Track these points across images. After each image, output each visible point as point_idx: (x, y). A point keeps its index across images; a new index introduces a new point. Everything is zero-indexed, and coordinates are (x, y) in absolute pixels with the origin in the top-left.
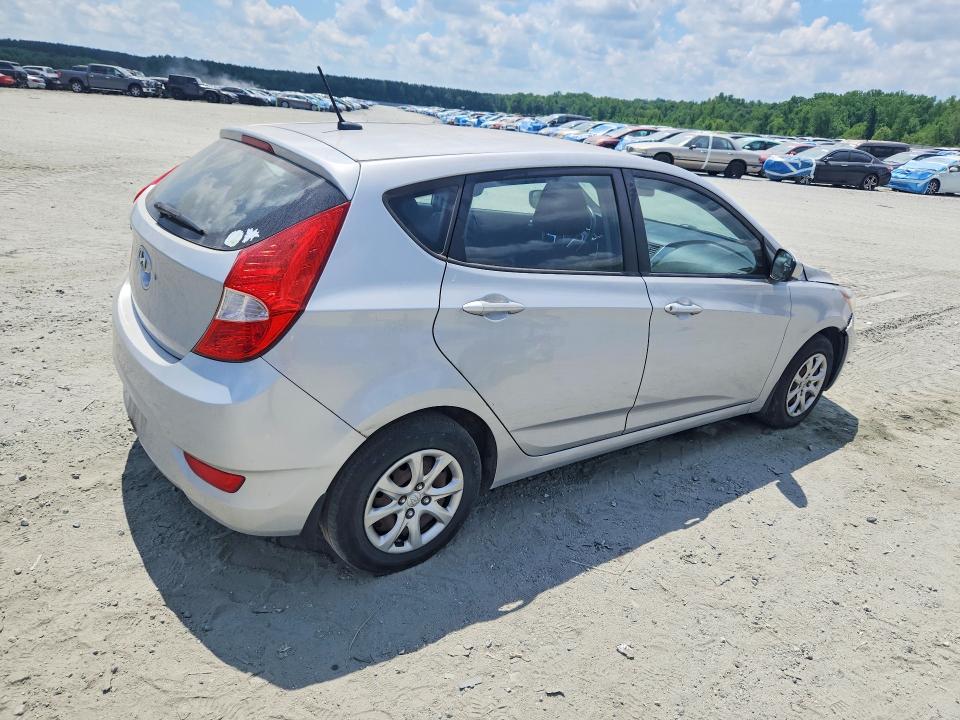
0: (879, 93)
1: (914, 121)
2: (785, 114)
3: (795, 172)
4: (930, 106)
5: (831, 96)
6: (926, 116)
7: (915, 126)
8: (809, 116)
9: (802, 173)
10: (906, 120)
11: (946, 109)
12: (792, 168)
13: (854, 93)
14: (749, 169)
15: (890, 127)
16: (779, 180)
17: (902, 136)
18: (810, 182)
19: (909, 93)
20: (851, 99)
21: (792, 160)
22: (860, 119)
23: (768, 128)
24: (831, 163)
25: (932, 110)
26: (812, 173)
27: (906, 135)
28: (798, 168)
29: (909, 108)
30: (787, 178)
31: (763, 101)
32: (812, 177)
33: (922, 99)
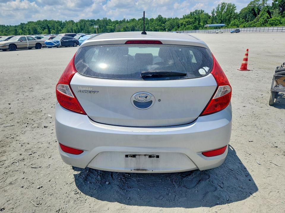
0: (46, 21)
1: (60, 28)
2: (21, 29)
3: (56, 44)
4: (61, 23)
5: (33, 22)
6: (62, 26)
7: (61, 29)
8: (29, 28)
9: (58, 45)
10: (58, 28)
11: (66, 24)
12: (55, 43)
13: (39, 21)
14: (42, 45)
15: (54, 30)
16: (51, 47)
17: (58, 32)
18: (61, 47)
19: (54, 20)
20: (39, 23)
21: (53, 41)
22: (45, 28)
23: (18, 34)
24: (64, 40)
25: (62, 24)
26: (61, 44)
27: (59, 32)
28: (56, 43)
29: (57, 24)
30: (53, 47)
31: (11, 25)
32: (61, 45)
33: (58, 22)
